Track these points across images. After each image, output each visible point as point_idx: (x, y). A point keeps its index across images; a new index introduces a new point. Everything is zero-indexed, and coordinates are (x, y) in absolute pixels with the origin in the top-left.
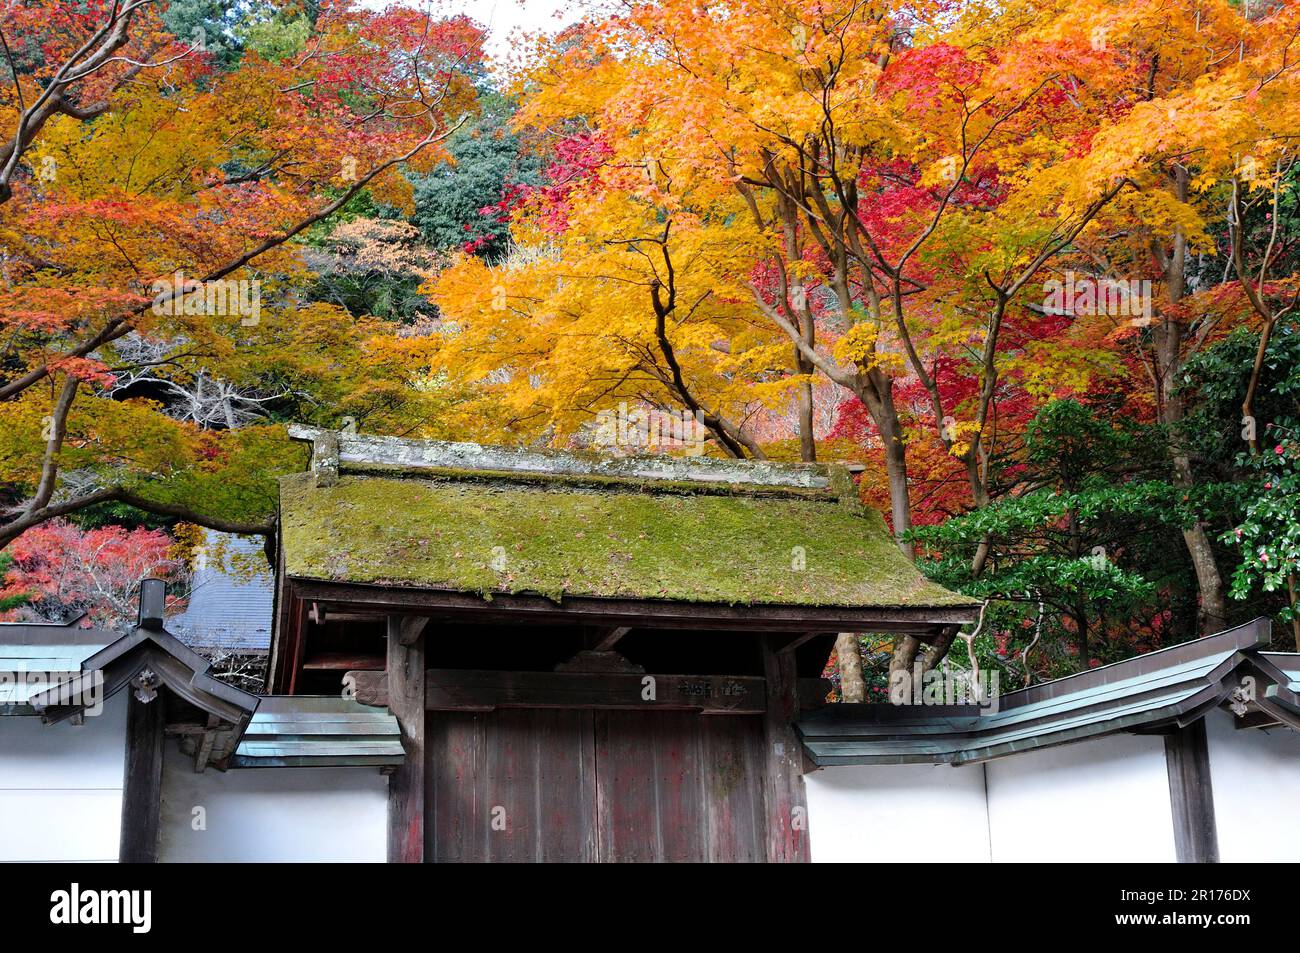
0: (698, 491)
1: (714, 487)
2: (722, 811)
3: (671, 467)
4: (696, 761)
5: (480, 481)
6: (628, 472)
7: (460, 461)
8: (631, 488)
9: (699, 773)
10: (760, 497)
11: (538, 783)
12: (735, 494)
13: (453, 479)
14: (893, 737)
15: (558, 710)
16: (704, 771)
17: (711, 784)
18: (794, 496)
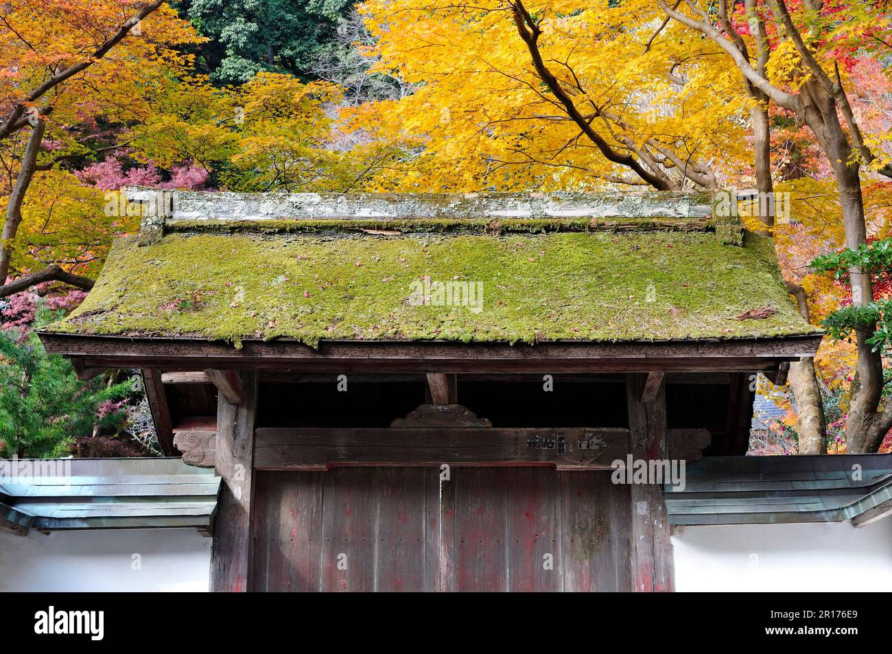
0: (549, 229)
1: (567, 223)
2: (581, 575)
3: (527, 205)
4: (553, 523)
5: (310, 231)
6: (479, 213)
7: (297, 212)
8: (474, 229)
9: (555, 535)
10: (623, 230)
11: (376, 546)
12: (592, 230)
13: (282, 231)
14: (772, 493)
15: (401, 468)
16: (562, 532)
17: (568, 546)
18: (663, 228)
